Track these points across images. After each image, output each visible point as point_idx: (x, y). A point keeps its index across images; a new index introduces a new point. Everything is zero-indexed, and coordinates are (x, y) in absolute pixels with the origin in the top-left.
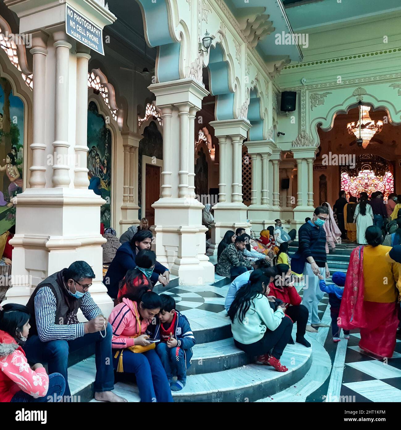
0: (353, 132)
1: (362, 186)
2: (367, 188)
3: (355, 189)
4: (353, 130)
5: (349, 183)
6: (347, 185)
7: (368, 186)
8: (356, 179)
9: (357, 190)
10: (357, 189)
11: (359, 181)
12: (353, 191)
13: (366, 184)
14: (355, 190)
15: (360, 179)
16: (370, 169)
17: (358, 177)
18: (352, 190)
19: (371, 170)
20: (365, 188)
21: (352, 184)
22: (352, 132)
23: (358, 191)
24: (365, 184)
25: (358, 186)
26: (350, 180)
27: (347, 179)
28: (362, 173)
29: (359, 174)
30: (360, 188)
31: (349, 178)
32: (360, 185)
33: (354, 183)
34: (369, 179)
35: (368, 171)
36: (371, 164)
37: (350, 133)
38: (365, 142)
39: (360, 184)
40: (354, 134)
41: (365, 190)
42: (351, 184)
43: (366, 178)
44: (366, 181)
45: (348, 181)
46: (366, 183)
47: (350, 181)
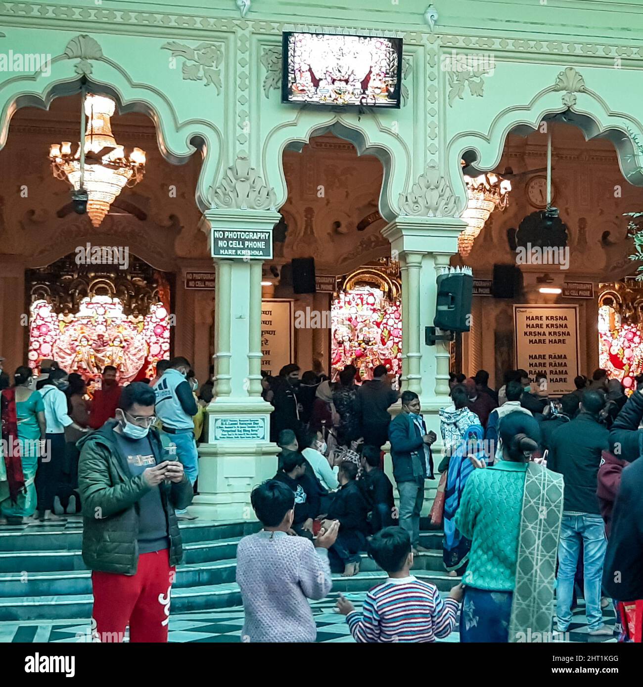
0: (66, 172)
1: (90, 343)
2: (103, 351)
3: (69, 352)
4: (66, 168)
5: (53, 333)
6: (48, 339)
7: (105, 344)
8: (72, 321)
9: (74, 355)
10: (75, 351)
11: (82, 329)
12: (64, 358)
13: (100, 337)
14: (70, 355)
15: (85, 321)
16: (112, 293)
17: (78, 315)
18: (62, 354)
19: (113, 296)
20: (98, 351)
21: (62, 338)
22: (63, 172)
23: (76, 359)
24: (96, 338)
25: (77, 343)
26: (57, 323)
27: (49, 320)
28: (90, 306)
29: (82, 307)
30: (84, 350)
31: (54, 319)
32: (85, 343)
33: (68, 333)
34: (109, 322)
35: (105, 299)
36: (116, 278)
37: (59, 175)
38: (98, 207)
39: (84, 337)
40: (67, 178)
41: (96, 357)
42: (58, 337)
43: (101, 319)
44: (101, 329)
45: (51, 326)
46: (99, 335)
47: (57, 327)
